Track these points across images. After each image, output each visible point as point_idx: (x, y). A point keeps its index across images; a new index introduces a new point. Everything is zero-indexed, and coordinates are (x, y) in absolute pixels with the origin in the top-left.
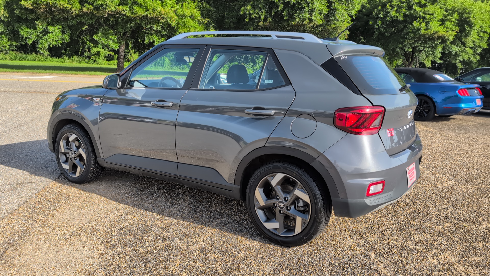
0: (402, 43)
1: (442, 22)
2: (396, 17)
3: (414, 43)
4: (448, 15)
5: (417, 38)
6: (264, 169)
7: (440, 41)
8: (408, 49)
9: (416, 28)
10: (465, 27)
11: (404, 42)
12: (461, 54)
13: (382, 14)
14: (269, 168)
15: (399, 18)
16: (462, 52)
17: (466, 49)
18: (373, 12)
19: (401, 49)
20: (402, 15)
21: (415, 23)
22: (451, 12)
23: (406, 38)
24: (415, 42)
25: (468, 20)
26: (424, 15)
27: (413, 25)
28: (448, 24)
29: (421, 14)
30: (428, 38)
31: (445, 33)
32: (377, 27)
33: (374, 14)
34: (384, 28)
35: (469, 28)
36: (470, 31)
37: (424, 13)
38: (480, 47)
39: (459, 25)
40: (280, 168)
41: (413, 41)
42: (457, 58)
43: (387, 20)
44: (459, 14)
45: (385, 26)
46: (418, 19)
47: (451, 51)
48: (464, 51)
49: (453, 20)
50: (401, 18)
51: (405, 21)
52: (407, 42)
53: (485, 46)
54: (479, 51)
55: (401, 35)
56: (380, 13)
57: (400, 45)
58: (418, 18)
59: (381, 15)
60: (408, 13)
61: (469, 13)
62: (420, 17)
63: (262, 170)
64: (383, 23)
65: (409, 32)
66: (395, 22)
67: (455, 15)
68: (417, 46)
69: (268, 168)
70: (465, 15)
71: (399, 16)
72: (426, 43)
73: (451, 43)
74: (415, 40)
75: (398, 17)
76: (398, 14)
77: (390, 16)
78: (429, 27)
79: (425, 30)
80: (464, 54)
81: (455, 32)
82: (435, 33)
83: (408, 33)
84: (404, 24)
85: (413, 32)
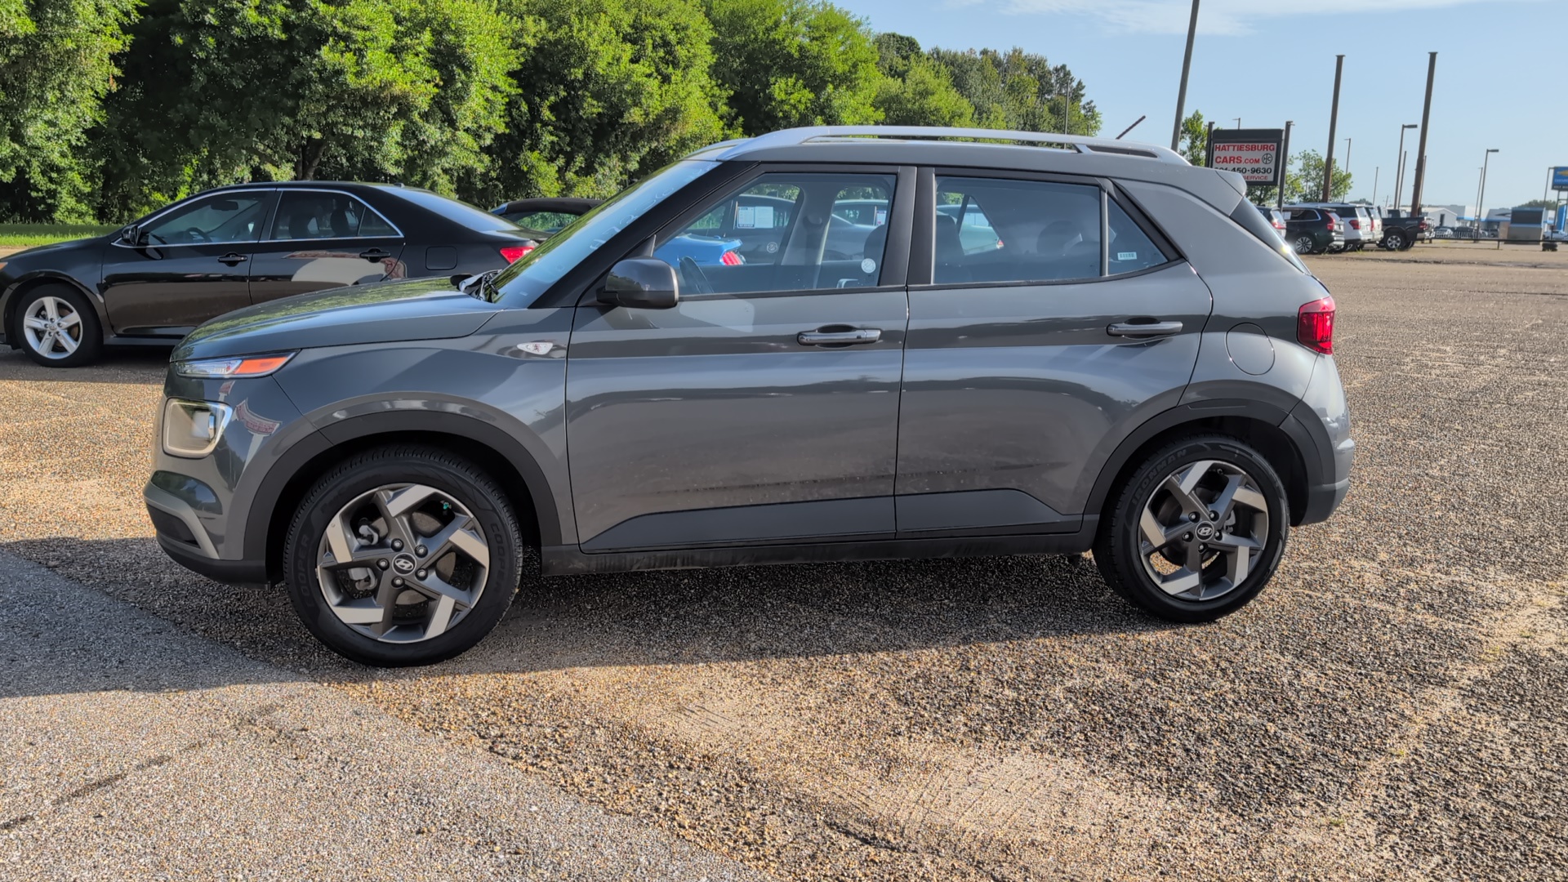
0: (292, 113)
1: (396, 51)
2: (261, 28)
3: (325, 114)
4: (405, 34)
5: (334, 98)
6: (1167, 459)
7: (394, 110)
8: (309, 131)
9: (329, 67)
10: (454, 71)
11: (297, 108)
12: (448, 149)
13: (213, 15)
14: (1179, 454)
15: (270, 30)
16: (448, 143)
17: (458, 133)
18: (181, 5)
19: (290, 130)
20: (279, 22)
21: (325, 52)
22: (409, 24)
23: (303, 97)
24: (330, 109)
25: (459, 51)
26: (347, 29)
27: (319, 57)
28: (410, 60)
29: (337, 23)
30: (363, 99)
31: (408, 87)
32: (202, 55)
33: (185, 11)
34: (224, 61)
35: (463, 77)
36: (466, 86)
37: (344, 21)
38: (489, 129)
39: (435, 65)
40: (1205, 449)
41: (324, 109)
42: (436, 161)
43: (232, 37)
44: (434, 32)
45: (226, 56)
46: (331, 39)
47: (423, 140)
48: (453, 140)
49: (421, 49)
50: (278, 34)
51: (289, 43)
52: (308, 110)
53: (501, 129)
54: (488, 140)
55: (283, 88)
56: (208, 12)
57: (287, 120)
58: (331, 35)
59: (209, 15)
60: (293, 17)
61: (457, 33)
62: (335, 33)
63: (1160, 463)
64: (219, 43)
65: (310, 80)
66: (258, 43)
67: (427, 36)
68: (335, 124)
69: (1175, 454)
70: (449, 38)
71: (271, 26)
72: (356, 113)
73: (425, 116)
74: (328, 106)
75: (266, 28)
76: (265, 20)
77: (241, 24)
78: (365, 66)
79: (358, 74)
80: (455, 148)
81: (433, 84)
82: (386, 85)
83: (305, 82)
84: (286, 52)
85: (322, 80)
